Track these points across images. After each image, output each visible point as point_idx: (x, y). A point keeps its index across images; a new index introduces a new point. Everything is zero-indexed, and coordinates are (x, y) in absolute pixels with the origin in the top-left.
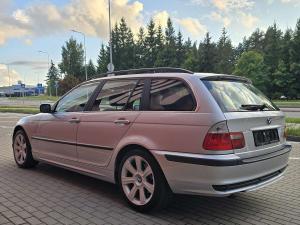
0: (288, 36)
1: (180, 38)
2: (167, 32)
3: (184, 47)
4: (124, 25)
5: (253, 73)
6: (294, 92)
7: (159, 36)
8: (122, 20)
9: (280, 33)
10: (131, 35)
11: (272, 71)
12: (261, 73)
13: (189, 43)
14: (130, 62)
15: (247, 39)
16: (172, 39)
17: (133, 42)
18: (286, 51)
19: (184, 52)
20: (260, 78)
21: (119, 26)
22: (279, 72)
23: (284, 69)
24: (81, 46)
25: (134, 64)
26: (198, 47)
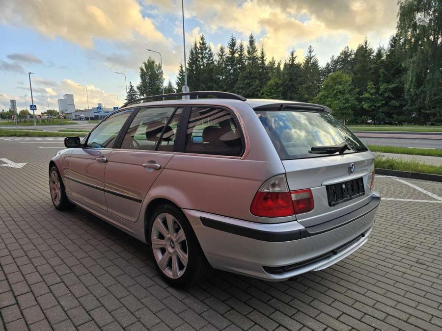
0: (379, 54)
1: (263, 57)
2: (249, 52)
3: (267, 68)
4: (203, 44)
5: (340, 96)
6: (382, 116)
7: (241, 55)
8: (202, 39)
9: (371, 51)
10: (211, 55)
11: (360, 93)
12: (348, 96)
13: (272, 63)
14: (210, 84)
15: (335, 58)
16: (253, 59)
17: (213, 62)
18: (376, 71)
19: (267, 73)
20: (347, 100)
21: (198, 45)
22: (367, 95)
23: (373, 91)
24: (160, 67)
25: (215, 86)
26: (282, 67)
